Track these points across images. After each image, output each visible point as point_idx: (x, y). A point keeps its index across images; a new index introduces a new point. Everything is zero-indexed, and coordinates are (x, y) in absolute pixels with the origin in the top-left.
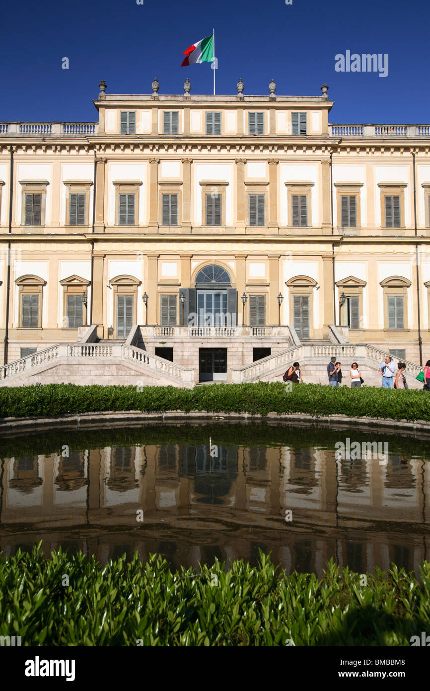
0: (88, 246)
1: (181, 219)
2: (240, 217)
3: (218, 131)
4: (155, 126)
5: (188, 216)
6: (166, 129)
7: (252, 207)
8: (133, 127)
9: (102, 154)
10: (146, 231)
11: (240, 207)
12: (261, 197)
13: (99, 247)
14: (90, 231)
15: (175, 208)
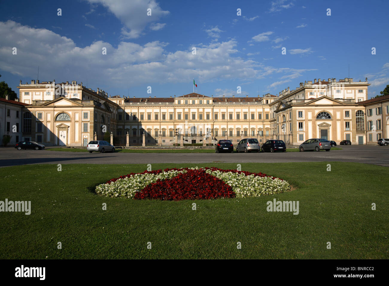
0: (173, 123)
1: (188, 119)
2: (198, 118)
3: (194, 104)
4: (184, 103)
5: (190, 118)
6: (186, 103)
7: (200, 116)
8: (180, 103)
9: (175, 108)
10: (183, 121)
11: (198, 116)
12: (202, 115)
13: (175, 123)
14: (173, 121)
15: (187, 117)
